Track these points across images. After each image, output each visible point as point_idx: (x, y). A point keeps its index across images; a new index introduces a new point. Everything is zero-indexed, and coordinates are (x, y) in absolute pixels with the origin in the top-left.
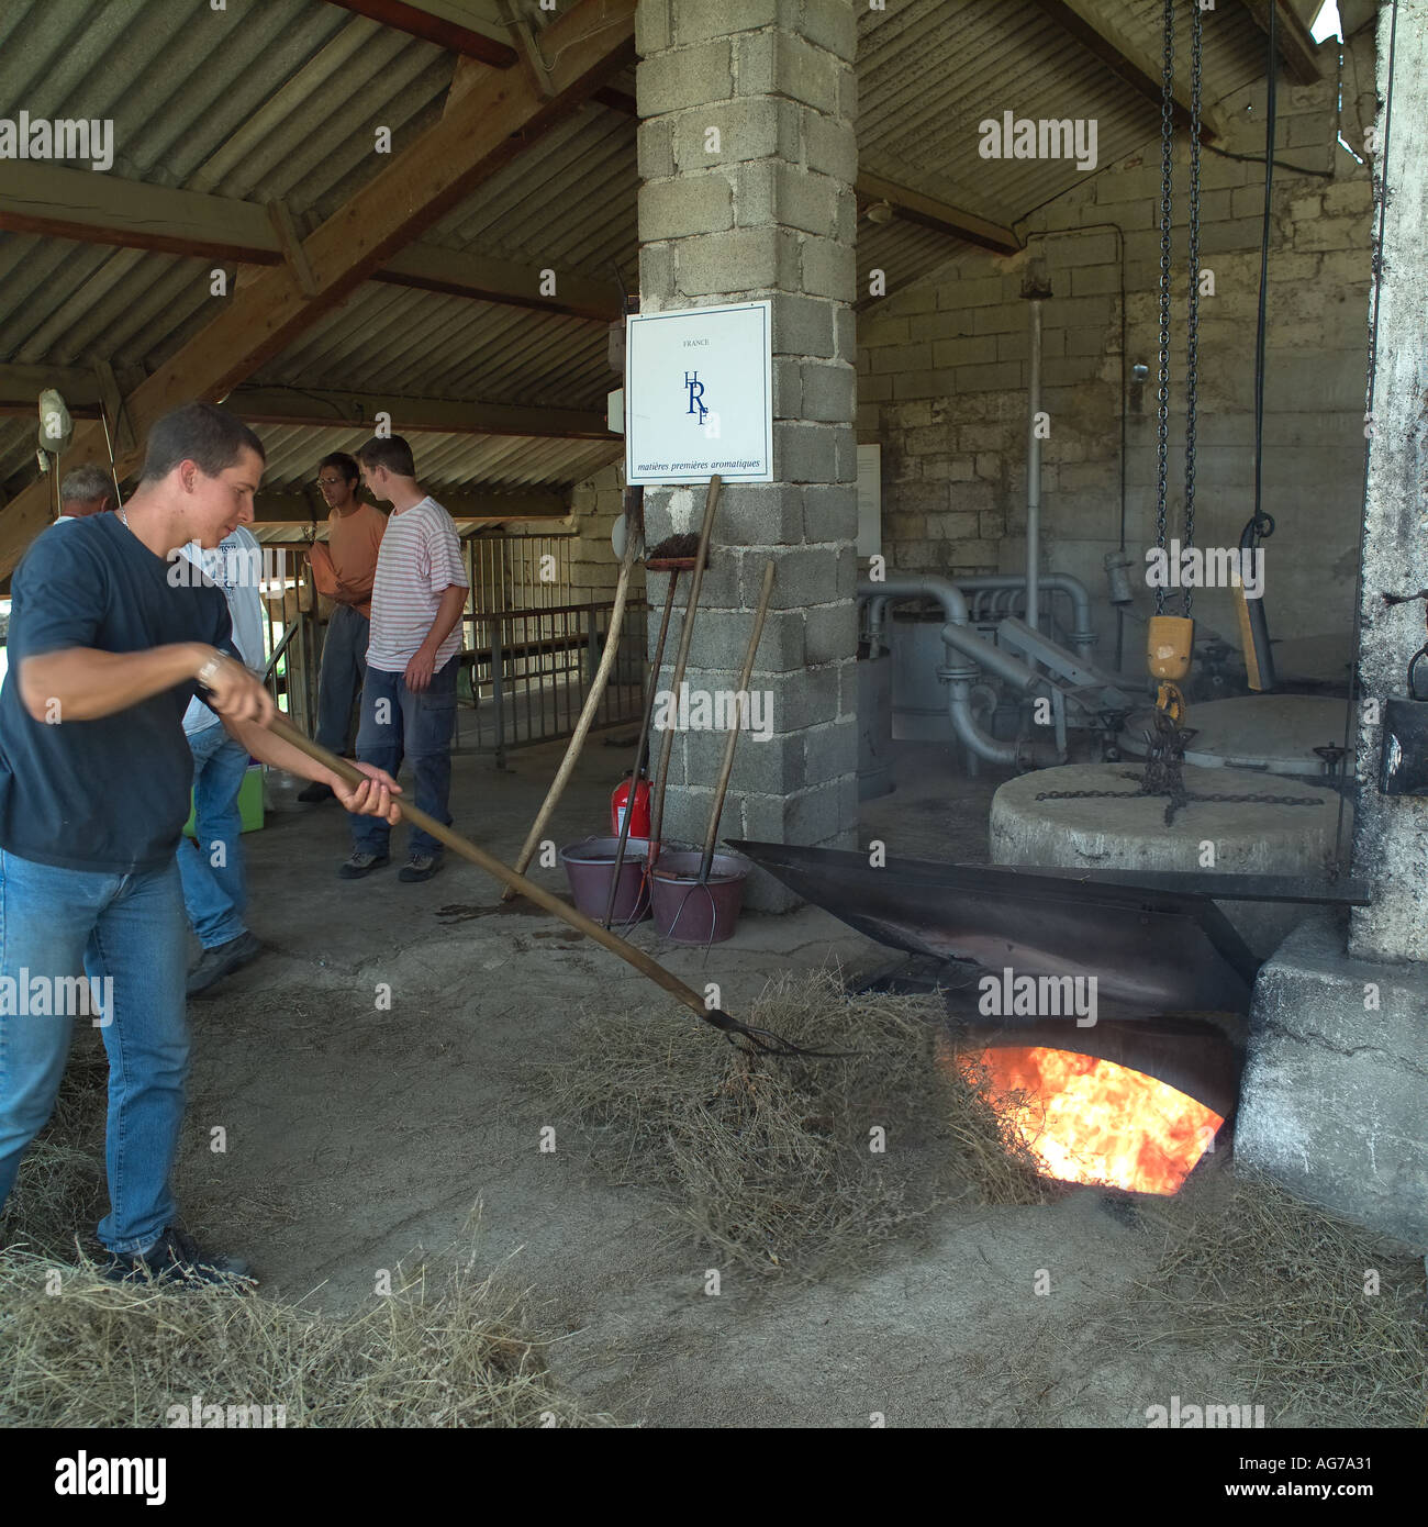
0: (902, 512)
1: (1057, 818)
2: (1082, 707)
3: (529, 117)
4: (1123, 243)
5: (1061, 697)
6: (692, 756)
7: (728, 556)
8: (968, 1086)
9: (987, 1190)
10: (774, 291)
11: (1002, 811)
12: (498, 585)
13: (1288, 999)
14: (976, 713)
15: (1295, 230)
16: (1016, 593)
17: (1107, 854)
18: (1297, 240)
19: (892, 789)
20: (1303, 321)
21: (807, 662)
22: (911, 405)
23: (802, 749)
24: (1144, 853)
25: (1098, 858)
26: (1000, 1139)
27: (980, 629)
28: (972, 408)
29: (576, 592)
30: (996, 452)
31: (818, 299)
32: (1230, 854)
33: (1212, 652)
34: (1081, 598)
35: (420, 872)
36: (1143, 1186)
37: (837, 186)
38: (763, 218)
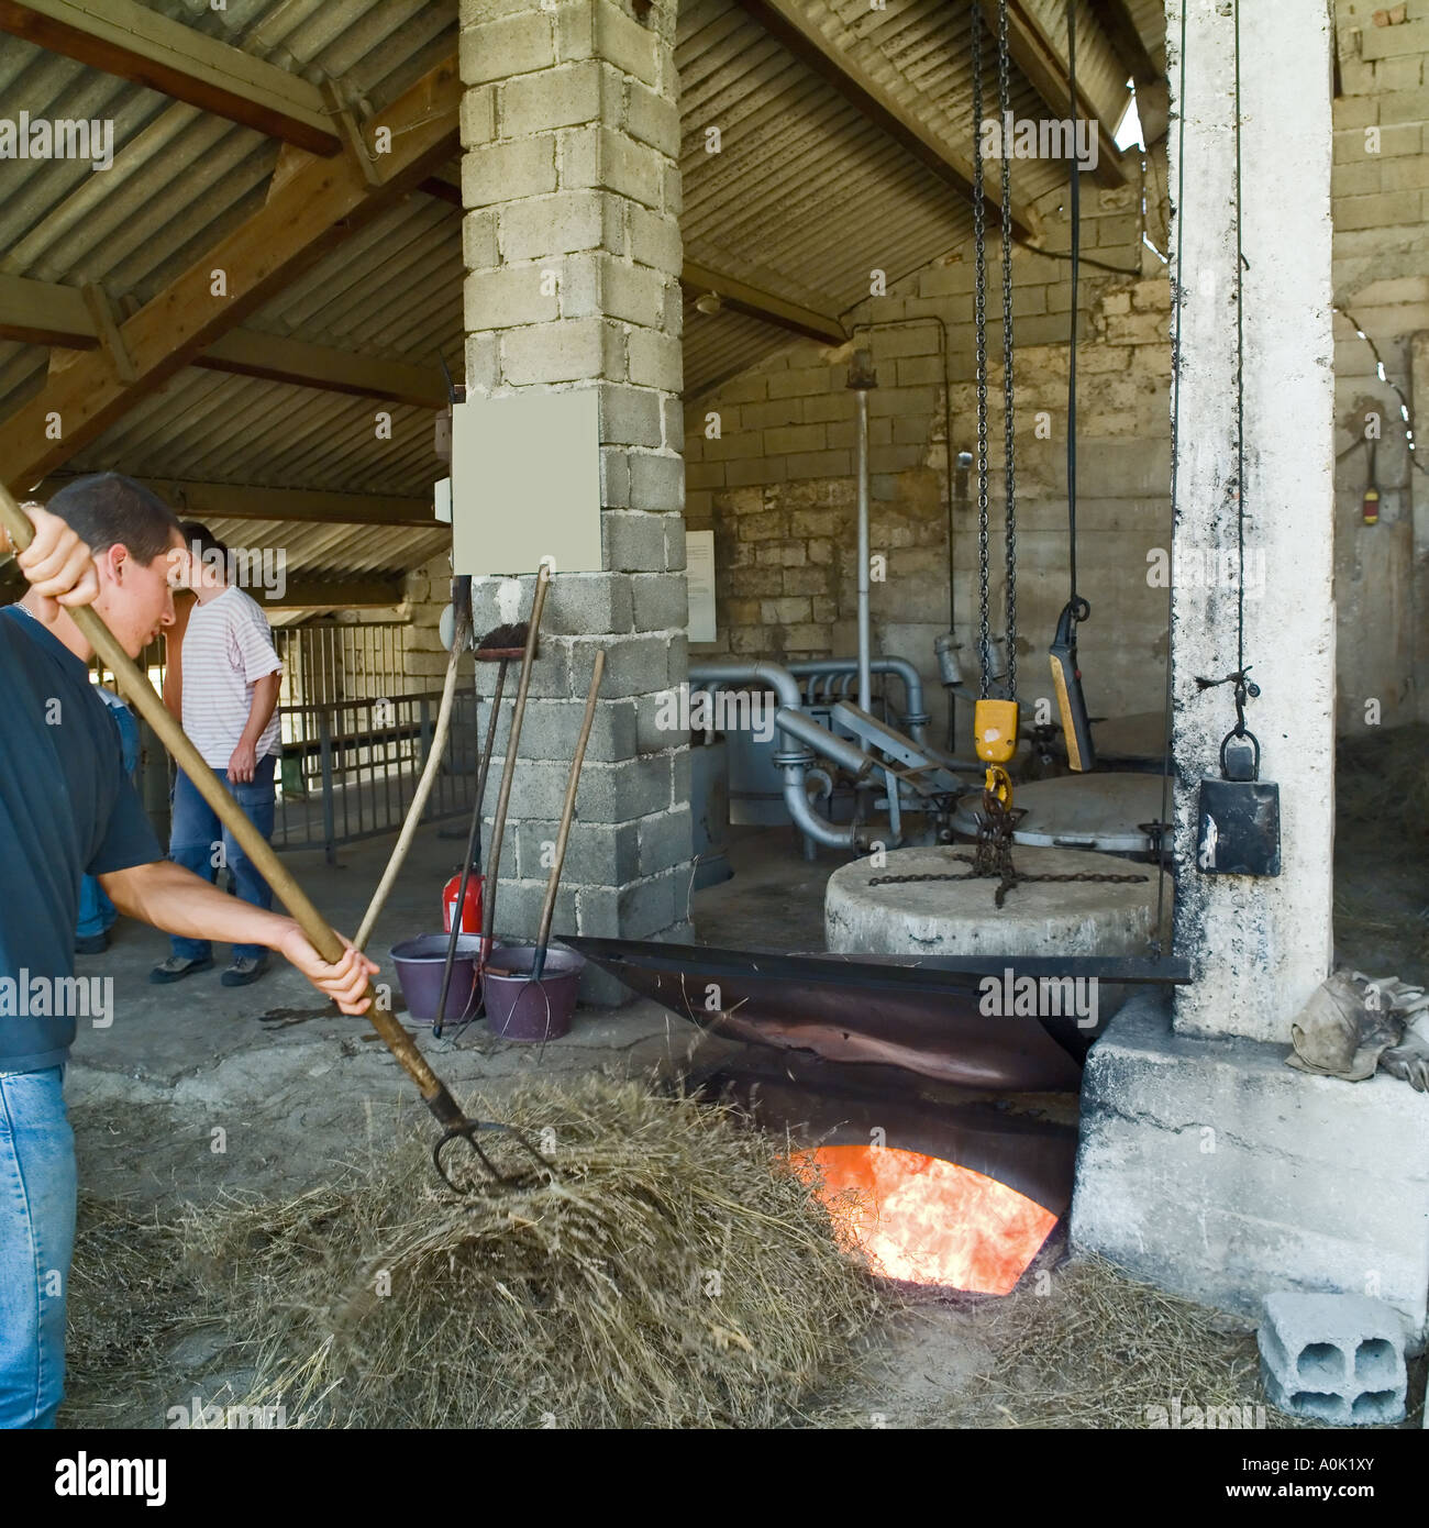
0: (737, 598)
1: (888, 903)
2: (915, 790)
3: (354, 205)
4: (946, 335)
5: (894, 781)
6: (524, 848)
7: (558, 647)
8: (802, 1185)
9: (820, 1289)
10: (601, 382)
11: (836, 897)
12: (329, 674)
13: (1117, 1080)
14: (811, 797)
15: (1108, 325)
16: (848, 677)
17: (940, 938)
18: (1109, 334)
19: (730, 876)
20: (1117, 410)
21: (639, 752)
22: (744, 492)
23: (636, 840)
24: (976, 936)
25: (930, 943)
26: (833, 1238)
27: (814, 713)
28: (803, 495)
29: (410, 682)
30: (828, 537)
31: (646, 389)
32: (1060, 935)
33: (1041, 732)
34: (914, 680)
35: (243, 975)
36: (978, 1286)
37: (663, 279)
38: (588, 309)
